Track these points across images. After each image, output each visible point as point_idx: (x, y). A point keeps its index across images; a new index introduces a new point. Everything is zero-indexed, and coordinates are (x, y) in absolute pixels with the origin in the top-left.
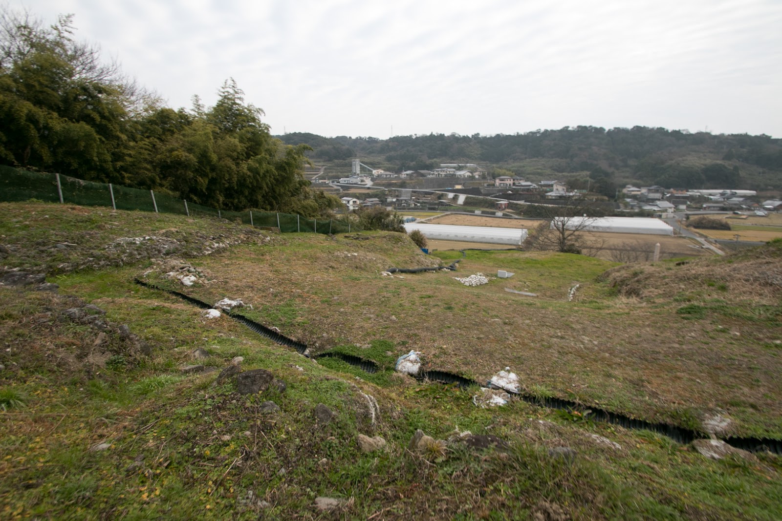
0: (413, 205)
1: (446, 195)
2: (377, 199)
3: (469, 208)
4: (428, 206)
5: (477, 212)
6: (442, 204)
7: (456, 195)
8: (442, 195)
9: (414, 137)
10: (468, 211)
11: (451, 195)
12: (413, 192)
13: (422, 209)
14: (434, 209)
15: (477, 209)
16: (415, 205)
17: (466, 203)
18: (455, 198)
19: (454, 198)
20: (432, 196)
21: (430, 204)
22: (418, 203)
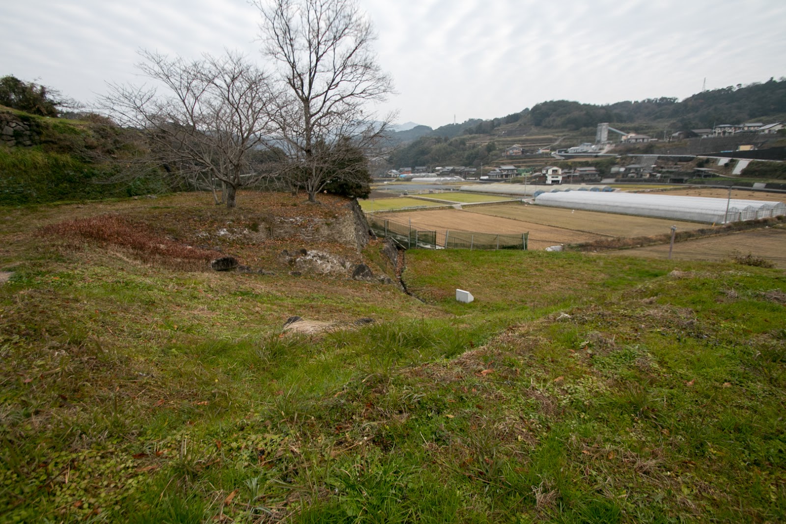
0: (648, 176)
1: (715, 161)
2: (593, 168)
3: (745, 180)
4: (672, 176)
5: (758, 185)
6: (698, 174)
7: (732, 161)
8: (708, 161)
9: (736, 89)
10: (742, 184)
11: (723, 161)
12: (659, 158)
13: (662, 181)
14: (680, 181)
15: (759, 182)
16: (651, 175)
17: (745, 173)
18: (729, 166)
19: (726, 165)
20: (690, 163)
21: (679, 174)
22: (659, 172)
